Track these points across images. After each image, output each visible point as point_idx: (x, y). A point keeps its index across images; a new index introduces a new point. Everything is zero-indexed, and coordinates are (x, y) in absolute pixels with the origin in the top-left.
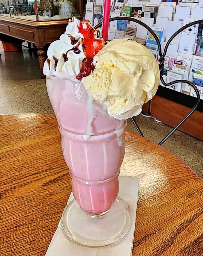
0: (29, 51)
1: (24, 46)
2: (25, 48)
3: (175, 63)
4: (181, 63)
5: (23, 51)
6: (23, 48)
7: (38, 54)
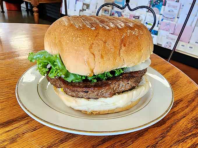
0: (26, 10)
1: (23, 7)
2: (24, 9)
3: (134, 18)
4: (138, 17)
5: (22, 11)
6: (22, 9)
7: (33, 11)
